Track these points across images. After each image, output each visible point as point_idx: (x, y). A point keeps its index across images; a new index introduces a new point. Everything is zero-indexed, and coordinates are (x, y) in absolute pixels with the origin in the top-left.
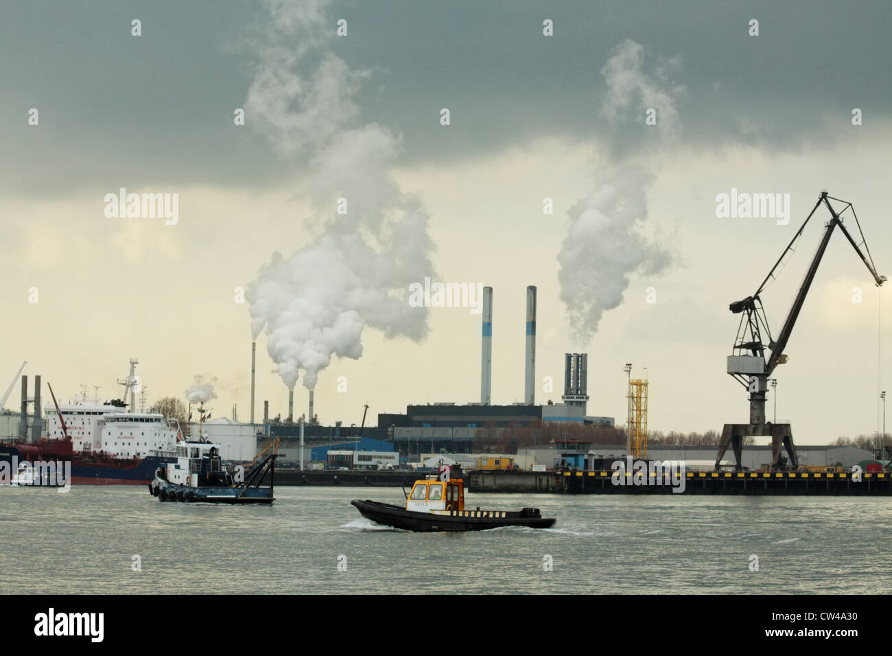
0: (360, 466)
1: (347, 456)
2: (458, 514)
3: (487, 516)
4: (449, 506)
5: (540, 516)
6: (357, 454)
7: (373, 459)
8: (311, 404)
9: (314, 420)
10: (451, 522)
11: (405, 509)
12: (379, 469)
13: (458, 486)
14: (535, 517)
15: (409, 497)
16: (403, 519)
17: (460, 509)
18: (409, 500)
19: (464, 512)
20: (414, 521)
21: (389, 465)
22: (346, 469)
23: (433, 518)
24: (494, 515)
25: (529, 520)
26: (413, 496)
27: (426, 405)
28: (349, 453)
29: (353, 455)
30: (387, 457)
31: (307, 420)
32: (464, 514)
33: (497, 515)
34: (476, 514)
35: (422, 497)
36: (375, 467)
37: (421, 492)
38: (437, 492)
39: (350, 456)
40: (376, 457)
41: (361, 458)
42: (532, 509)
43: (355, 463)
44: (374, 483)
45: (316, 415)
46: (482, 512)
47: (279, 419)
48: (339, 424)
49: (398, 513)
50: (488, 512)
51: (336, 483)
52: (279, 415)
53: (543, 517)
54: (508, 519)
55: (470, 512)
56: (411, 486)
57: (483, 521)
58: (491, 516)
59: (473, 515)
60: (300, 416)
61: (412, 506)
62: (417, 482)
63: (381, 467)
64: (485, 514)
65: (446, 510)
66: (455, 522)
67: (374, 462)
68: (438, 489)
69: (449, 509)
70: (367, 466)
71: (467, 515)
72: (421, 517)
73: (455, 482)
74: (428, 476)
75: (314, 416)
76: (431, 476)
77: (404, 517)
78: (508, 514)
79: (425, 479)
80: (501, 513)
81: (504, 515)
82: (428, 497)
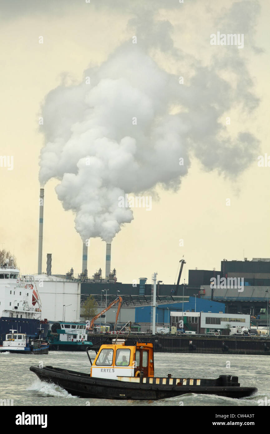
0: (208, 329)
1: (193, 318)
2: (148, 381)
3: (180, 383)
4: (138, 372)
5: (239, 384)
6: (204, 316)
7: (222, 322)
8: (108, 258)
9: (112, 276)
10: (140, 389)
11: (89, 375)
12: (231, 334)
13: (148, 351)
14: (233, 385)
15: (93, 362)
16: (87, 386)
17: (149, 376)
18: (94, 366)
19: (155, 379)
20: (100, 389)
21: (244, 329)
22: (193, 333)
23: (120, 385)
24: (188, 383)
25: (226, 388)
26: (98, 362)
27: (243, 260)
28: (196, 314)
29: (200, 318)
30: (237, 320)
31: (103, 276)
32: (154, 381)
33: (191, 383)
34: (168, 382)
35: (107, 363)
36: (226, 331)
37: (106, 358)
38: (124, 358)
39: (196, 318)
40: (225, 320)
41: (208, 321)
42: (230, 376)
43: (202, 326)
44: (230, 350)
45: (114, 271)
46: (175, 380)
47: (72, 274)
48: (143, 281)
49: (83, 380)
50: (181, 380)
51: (192, 350)
52: (72, 270)
53: (241, 386)
54: (204, 387)
55: (161, 379)
56: (97, 350)
57: (176, 389)
58: (185, 383)
59: (164, 382)
60: (96, 271)
61: (97, 373)
62: (103, 346)
63: (233, 331)
64: (178, 381)
65: (135, 377)
66: (145, 390)
67: (223, 325)
68: (127, 354)
69: (138, 376)
70: (216, 330)
71: (158, 382)
72: (108, 384)
73: (144, 347)
74: (114, 340)
75: (112, 272)
76: (118, 340)
77: (88, 384)
78: (203, 381)
79: (111, 344)
80: (195, 380)
81: (198, 383)
82: (115, 363)
